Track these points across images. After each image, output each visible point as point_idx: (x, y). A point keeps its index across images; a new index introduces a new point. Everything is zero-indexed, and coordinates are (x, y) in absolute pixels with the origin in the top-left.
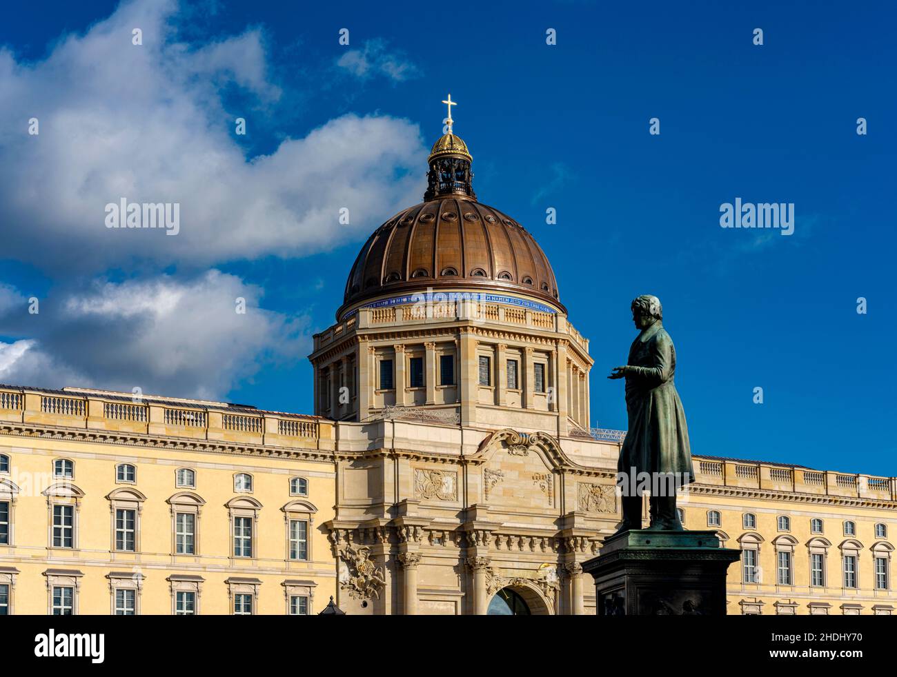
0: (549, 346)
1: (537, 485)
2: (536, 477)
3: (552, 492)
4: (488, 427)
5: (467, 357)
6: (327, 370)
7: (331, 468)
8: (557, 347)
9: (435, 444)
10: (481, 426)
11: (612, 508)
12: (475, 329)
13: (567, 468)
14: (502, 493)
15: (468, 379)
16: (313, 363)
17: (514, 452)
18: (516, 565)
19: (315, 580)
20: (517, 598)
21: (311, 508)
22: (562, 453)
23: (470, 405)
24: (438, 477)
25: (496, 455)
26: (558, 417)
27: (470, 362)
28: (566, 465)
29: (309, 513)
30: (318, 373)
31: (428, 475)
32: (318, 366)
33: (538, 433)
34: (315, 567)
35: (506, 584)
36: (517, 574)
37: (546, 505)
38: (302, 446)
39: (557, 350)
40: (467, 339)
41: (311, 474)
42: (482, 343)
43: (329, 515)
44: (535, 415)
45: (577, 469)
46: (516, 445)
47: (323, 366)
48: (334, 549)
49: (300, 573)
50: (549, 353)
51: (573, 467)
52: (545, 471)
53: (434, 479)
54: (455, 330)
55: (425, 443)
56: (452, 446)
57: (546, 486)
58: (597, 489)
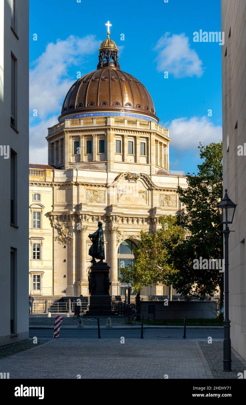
0: (147, 135)
1: (141, 195)
2: (140, 192)
3: (148, 198)
4: (119, 171)
5: (110, 141)
6: (53, 144)
7: (51, 189)
8: (150, 136)
9: (95, 179)
10: (116, 171)
11: (175, 205)
12: (114, 129)
13: (154, 188)
14: (125, 199)
15: (110, 151)
16: (47, 140)
17: (131, 182)
18: (131, 230)
19: (44, 237)
20: (133, 244)
21: (42, 207)
22: (152, 182)
23: (111, 162)
24: (97, 193)
25: (123, 183)
26: (151, 166)
27: (111, 143)
28: (154, 187)
29: (41, 209)
30: (50, 145)
31: (92, 192)
32: (50, 142)
33: (141, 173)
34: (44, 231)
35: (127, 238)
36: (131, 234)
37: (144, 204)
38: (38, 180)
39: (151, 137)
40: (110, 134)
41: (42, 192)
42: (117, 135)
43: (50, 209)
44: (140, 165)
45: (158, 189)
46: (131, 178)
47: (52, 142)
48: (52, 224)
49: (37, 234)
50: (147, 138)
51: (156, 188)
52: (145, 190)
53: (95, 194)
54: (105, 130)
55: (91, 179)
56: (103, 179)
57: (145, 196)
58: (168, 196)
